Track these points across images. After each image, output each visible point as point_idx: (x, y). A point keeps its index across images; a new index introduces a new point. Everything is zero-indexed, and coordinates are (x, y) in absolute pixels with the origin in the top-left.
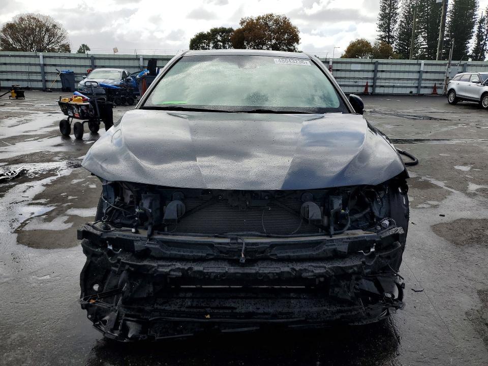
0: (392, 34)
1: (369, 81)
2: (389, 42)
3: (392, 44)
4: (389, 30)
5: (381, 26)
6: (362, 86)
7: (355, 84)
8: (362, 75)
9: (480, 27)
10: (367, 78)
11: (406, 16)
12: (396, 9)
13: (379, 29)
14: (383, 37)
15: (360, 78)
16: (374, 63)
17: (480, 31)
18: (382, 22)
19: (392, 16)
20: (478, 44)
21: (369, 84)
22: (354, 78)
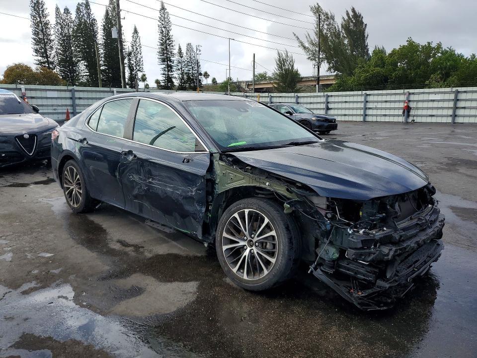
0: (50, 60)
1: (69, 108)
2: (49, 68)
3: (53, 69)
4: (47, 55)
5: (36, 51)
6: (63, 113)
7: (55, 111)
8: (60, 102)
9: (129, 60)
10: (66, 105)
11: (61, 44)
12: (49, 35)
13: (35, 54)
14: (42, 63)
15: (59, 106)
16: (70, 91)
17: (130, 63)
18: (38, 47)
19: (47, 42)
20: (131, 73)
21: (70, 111)
22: (52, 106)
